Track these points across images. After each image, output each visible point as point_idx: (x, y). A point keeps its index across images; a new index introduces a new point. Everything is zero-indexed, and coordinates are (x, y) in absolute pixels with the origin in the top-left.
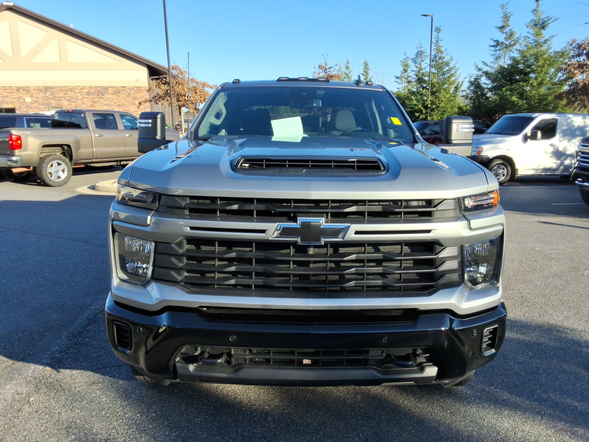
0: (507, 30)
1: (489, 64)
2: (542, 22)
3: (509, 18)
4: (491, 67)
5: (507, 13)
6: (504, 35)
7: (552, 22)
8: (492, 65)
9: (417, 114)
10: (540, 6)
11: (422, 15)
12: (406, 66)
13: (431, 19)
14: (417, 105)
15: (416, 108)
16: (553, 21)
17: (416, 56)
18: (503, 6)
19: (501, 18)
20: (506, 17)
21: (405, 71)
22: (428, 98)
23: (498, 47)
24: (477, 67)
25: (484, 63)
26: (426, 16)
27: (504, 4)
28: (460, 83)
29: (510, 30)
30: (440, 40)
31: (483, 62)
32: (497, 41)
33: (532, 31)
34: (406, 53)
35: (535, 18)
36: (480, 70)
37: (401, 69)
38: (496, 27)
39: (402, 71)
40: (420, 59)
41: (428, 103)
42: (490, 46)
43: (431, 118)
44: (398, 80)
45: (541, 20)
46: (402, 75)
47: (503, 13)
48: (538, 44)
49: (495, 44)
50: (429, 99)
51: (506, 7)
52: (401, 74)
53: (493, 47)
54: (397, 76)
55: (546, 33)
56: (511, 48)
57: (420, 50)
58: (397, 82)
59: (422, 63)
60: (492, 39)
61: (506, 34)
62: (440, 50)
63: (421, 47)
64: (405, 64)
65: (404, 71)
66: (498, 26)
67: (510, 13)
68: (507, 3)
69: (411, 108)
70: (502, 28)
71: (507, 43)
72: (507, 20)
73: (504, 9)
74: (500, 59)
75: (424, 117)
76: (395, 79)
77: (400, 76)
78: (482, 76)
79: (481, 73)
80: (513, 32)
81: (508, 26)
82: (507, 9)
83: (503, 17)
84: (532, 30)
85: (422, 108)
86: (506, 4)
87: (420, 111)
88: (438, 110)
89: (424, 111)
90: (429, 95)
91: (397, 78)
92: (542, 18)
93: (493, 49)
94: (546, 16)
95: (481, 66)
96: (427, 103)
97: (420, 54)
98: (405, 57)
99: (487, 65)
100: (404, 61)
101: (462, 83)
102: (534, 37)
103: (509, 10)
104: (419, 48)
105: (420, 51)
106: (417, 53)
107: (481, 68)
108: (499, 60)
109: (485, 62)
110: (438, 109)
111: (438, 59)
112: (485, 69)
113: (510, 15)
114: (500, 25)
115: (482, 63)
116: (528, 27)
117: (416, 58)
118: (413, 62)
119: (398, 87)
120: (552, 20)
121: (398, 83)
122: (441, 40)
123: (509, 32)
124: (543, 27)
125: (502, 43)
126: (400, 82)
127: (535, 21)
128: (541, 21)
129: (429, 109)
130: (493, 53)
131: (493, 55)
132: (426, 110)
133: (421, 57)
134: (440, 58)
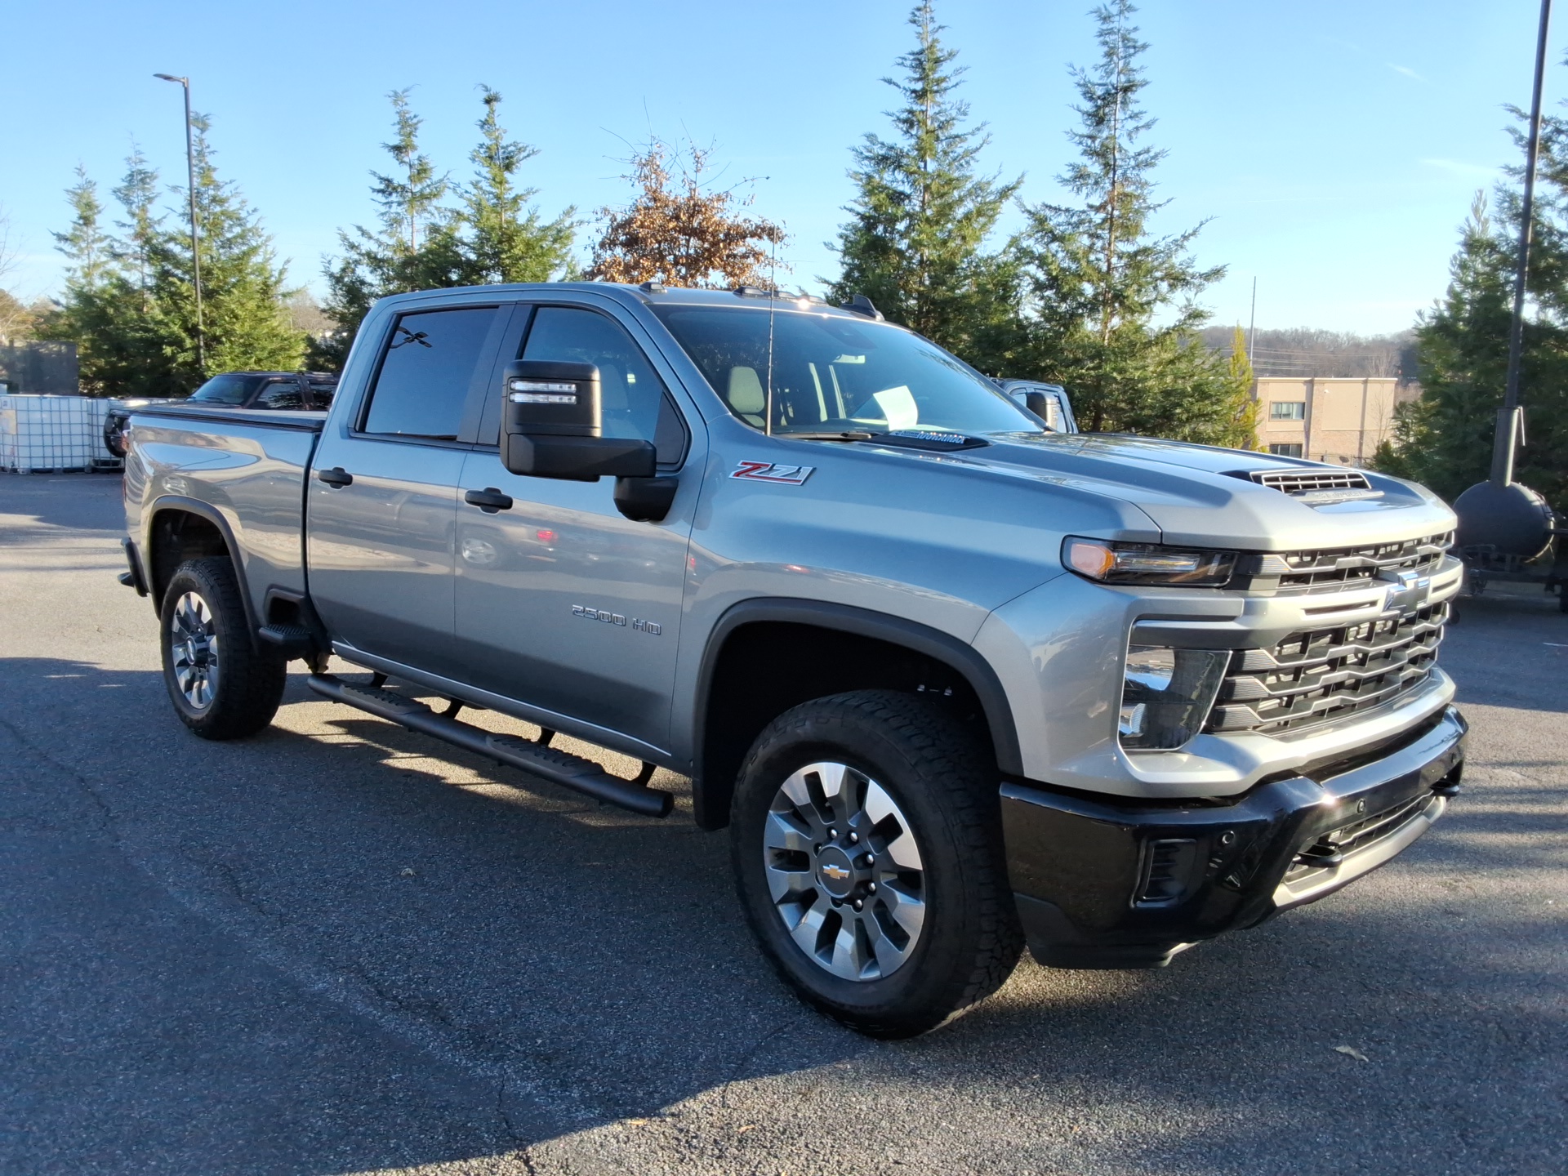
0: (412, 156)
1: (375, 235)
2: (504, 152)
3: (416, 129)
4: (380, 244)
5: (407, 116)
6: (407, 168)
7: (525, 157)
8: (384, 238)
9: (168, 350)
10: (496, 114)
11: (156, 75)
12: (89, 206)
13: (183, 89)
14: (167, 325)
15: (163, 332)
16: (528, 156)
17: (126, 184)
18: (396, 98)
19: (394, 124)
20: (407, 126)
21: (87, 221)
22: (197, 306)
23: (394, 195)
24: (345, 238)
25: (364, 233)
26: (167, 78)
27: (400, 91)
28: (276, 274)
29: (420, 159)
30: (208, 150)
31: (359, 228)
32: (388, 181)
33: (485, 171)
34: (83, 171)
35: (487, 142)
36: (352, 246)
37: (74, 213)
38: (386, 146)
39: (75, 219)
40: (140, 193)
41: (198, 319)
42: (374, 190)
43: (217, 362)
44: (67, 247)
45: (503, 148)
46: (78, 233)
47: (398, 113)
48: (500, 204)
49: (382, 186)
50: (199, 311)
51: (406, 100)
52: (75, 229)
53: (380, 194)
54: (62, 232)
55: (517, 182)
56: (426, 202)
57: (140, 167)
58: (61, 250)
59: (149, 206)
60: (374, 173)
61: (411, 166)
62: (210, 177)
63: (141, 161)
64: (84, 201)
65: (81, 222)
66: (391, 144)
67: (415, 117)
68: (406, 91)
69: (147, 330)
70: (398, 149)
71: (417, 189)
72: (410, 133)
73: (400, 103)
74: (400, 226)
75: (190, 360)
76: (54, 241)
77: (73, 235)
78: (357, 262)
79: (356, 257)
80: (426, 163)
81: (414, 148)
82: (406, 104)
83: (399, 123)
84: (488, 169)
85: (184, 335)
86: (403, 92)
87: (178, 343)
88: (231, 341)
89: (188, 343)
90: (196, 298)
91: (61, 238)
92: (503, 143)
93: (380, 197)
94: (511, 142)
95: (355, 237)
96: (195, 320)
97: (138, 180)
98: (80, 181)
99: (370, 238)
100: (79, 191)
101: (281, 273)
102: (491, 186)
103: (412, 109)
104: (135, 163)
105: (140, 172)
106: (130, 175)
107: (356, 244)
108: (399, 230)
109: (364, 228)
110: (233, 339)
111: (206, 201)
112: (367, 245)
113: (415, 121)
114: (396, 140)
115: (355, 229)
116: (473, 160)
117: (127, 188)
118: (119, 198)
119: (68, 266)
120: (525, 154)
121: (66, 253)
122: (213, 152)
123: (416, 162)
124: (508, 167)
125: (403, 188)
126: (74, 251)
127: (488, 148)
128: (501, 151)
129: (201, 337)
130: (383, 209)
131: (383, 214)
132: (192, 337)
133: (143, 189)
134: (214, 200)
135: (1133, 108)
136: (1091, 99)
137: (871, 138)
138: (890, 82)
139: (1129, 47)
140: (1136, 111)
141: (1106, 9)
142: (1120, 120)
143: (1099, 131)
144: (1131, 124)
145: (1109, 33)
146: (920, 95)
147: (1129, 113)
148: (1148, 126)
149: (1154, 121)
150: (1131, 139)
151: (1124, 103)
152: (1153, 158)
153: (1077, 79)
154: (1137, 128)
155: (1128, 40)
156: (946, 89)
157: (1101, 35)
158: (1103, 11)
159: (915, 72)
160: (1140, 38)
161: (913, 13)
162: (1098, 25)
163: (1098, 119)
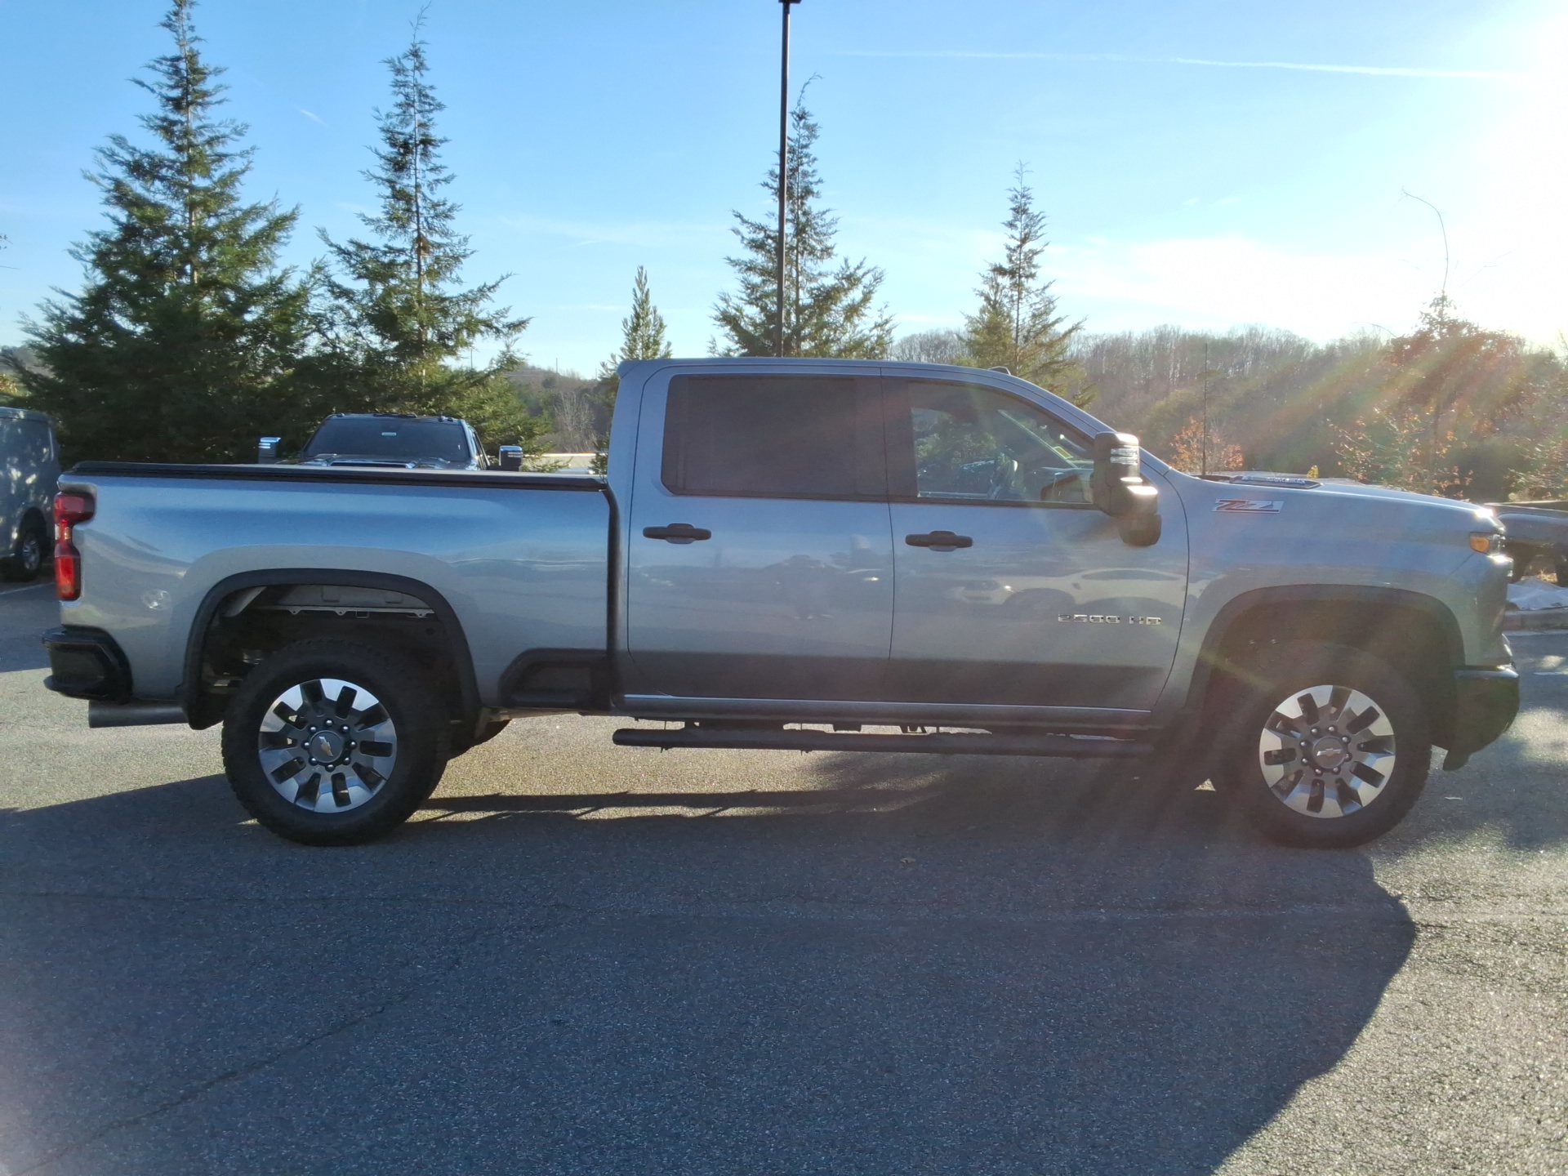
135: (435, 161)
136: (393, 145)
137: (120, 141)
138: (142, 84)
139: (425, 103)
140: (438, 164)
141: (400, 62)
142: (419, 173)
143: (399, 177)
144: (431, 176)
145: (404, 86)
146: (178, 105)
147: (430, 165)
148: (446, 180)
149: (453, 177)
150: (432, 189)
151: (425, 154)
152: (449, 210)
153: (381, 124)
154: (438, 181)
155: (426, 96)
156: (208, 104)
157: (396, 86)
158: (397, 63)
159: (170, 79)
160: (437, 95)
161: (168, 16)
162: (391, 76)
163: (399, 166)
